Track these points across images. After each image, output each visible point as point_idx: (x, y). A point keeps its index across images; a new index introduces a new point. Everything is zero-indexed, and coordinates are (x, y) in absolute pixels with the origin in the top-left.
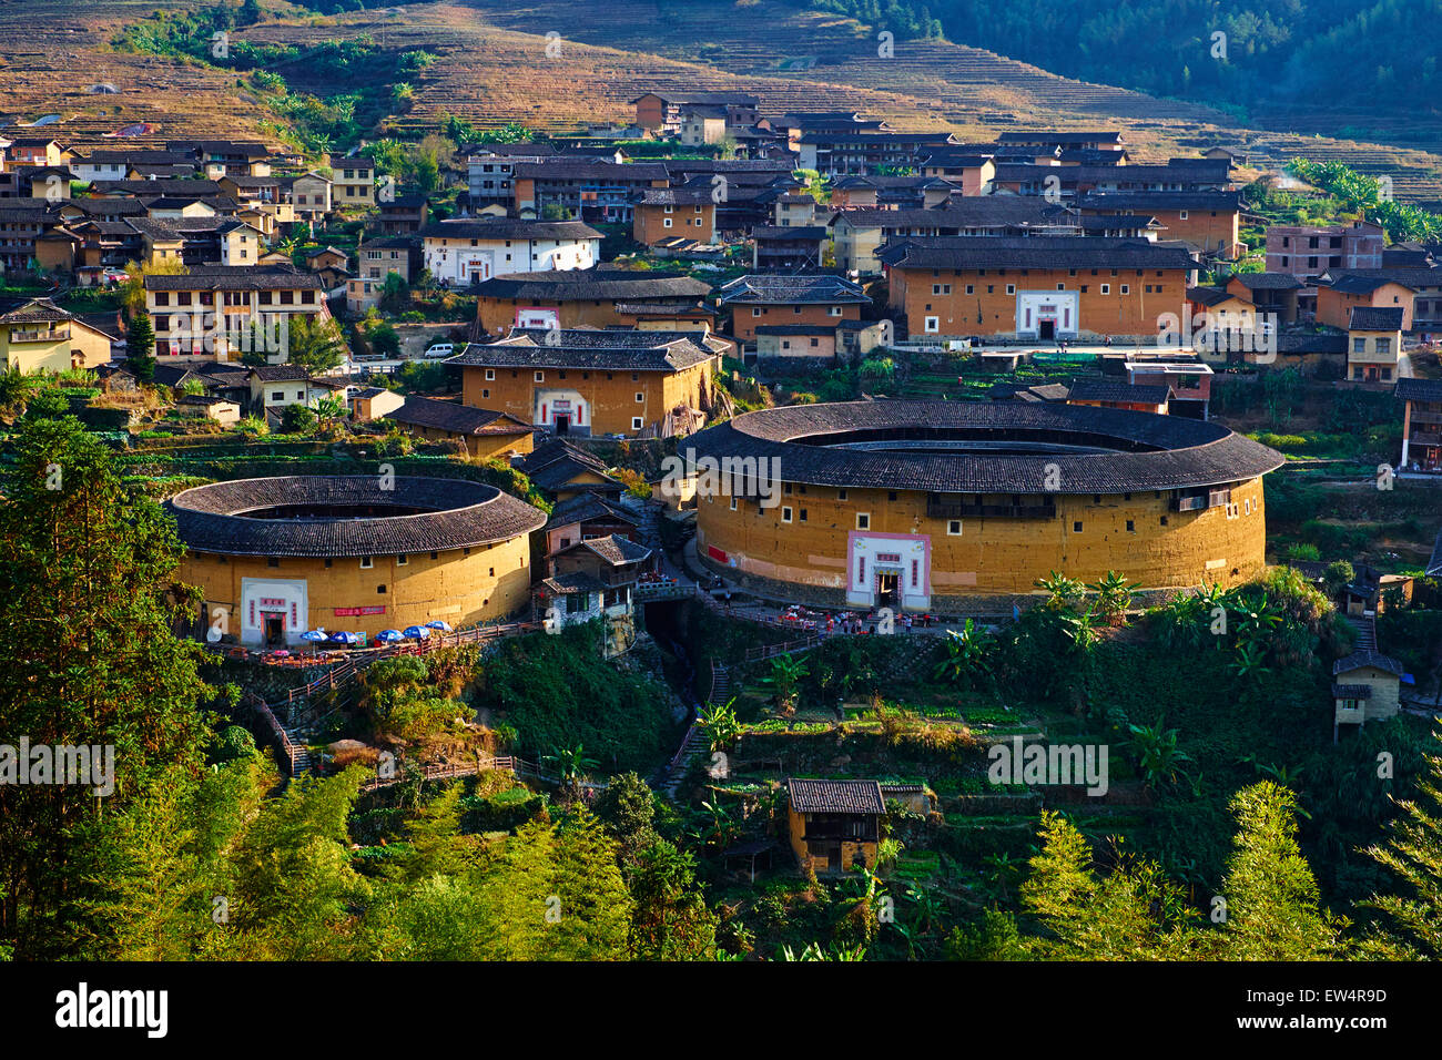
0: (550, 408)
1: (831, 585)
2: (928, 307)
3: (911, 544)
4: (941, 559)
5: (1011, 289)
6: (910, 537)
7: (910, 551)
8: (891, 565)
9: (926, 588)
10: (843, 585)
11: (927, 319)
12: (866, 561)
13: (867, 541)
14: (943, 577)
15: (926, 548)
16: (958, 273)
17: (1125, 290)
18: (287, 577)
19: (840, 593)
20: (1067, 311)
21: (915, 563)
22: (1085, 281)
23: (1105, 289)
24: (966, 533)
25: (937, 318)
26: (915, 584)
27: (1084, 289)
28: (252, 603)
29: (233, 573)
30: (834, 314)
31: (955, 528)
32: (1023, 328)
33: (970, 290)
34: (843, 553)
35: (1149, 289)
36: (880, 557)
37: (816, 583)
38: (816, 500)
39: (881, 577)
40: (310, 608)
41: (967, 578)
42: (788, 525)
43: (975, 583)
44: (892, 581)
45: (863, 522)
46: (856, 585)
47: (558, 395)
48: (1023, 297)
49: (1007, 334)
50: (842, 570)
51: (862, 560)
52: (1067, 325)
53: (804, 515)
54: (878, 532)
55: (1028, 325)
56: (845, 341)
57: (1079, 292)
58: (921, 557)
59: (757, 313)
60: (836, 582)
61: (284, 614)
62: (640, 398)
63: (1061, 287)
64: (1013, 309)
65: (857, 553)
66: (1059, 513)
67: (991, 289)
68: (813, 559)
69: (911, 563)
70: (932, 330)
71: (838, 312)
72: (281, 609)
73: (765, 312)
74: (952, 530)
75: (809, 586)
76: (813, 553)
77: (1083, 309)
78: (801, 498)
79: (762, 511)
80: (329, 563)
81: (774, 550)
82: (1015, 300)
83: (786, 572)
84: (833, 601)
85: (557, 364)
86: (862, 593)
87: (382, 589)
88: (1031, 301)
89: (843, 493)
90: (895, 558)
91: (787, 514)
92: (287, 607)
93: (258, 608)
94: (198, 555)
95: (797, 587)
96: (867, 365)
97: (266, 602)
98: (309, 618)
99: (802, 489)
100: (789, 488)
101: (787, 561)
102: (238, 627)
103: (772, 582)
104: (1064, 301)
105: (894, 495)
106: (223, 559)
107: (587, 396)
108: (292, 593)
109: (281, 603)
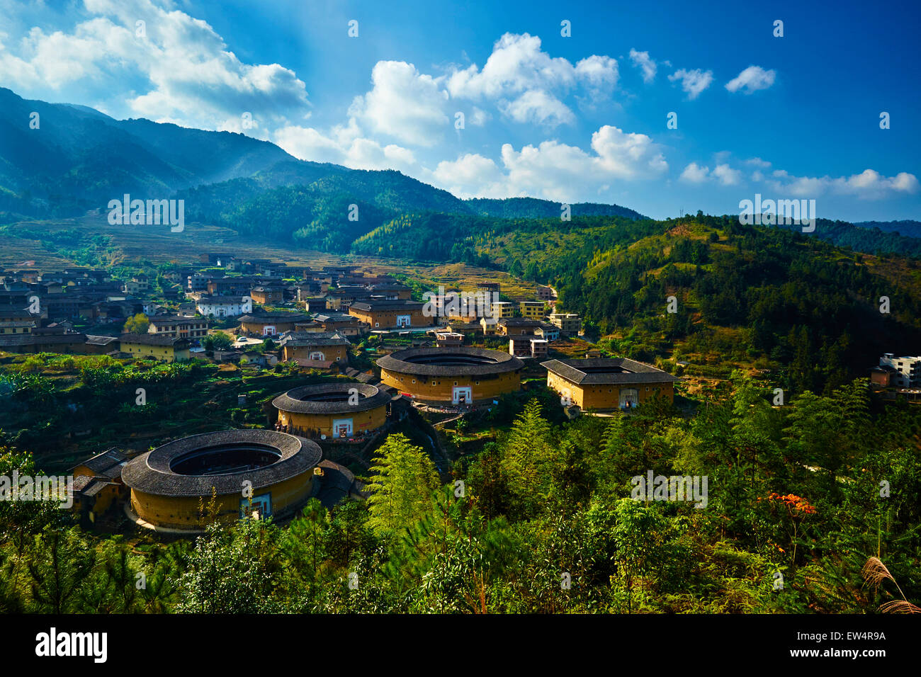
0: (313, 356)
1: (448, 400)
2: (376, 320)
3: (467, 388)
4: (474, 392)
5: (395, 315)
6: (467, 386)
7: (467, 390)
8: (463, 394)
9: (471, 398)
11: (376, 323)
12: (457, 393)
13: (457, 388)
14: (476, 395)
15: (471, 389)
16: (383, 311)
18: (346, 419)
19: (450, 402)
20: (408, 320)
23: (416, 314)
24: (480, 384)
25: (378, 323)
26: (469, 398)
29: (330, 419)
30: (348, 324)
33: (386, 316)
34: (451, 392)
36: (460, 392)
37: (443, 400)
38: (443, 379)
39: (460, 397)
40: (354, 426)
41: (481, 395)
42: (434, 386)
43: (483, 396)
44: (463, 398)
45: (456, 384)
46: (454, 400)
47: (315, 353)
48: (398, 317)
49: (394, 326)
50: (450, 396)
52: (408, 323)
53: (439, 383)
54: (459, 386)
55: (399, 324)
57: (410, 315)
58: (470, 391)
59: (329, 324)
60: (450, 399)
62: (339, 352)
63: (407, 314)
64: (396, 320)
65: (454, 392)
66: (500, 378)
67: (391, 315)
68: (442, 394)
69: (468, 393)
70: (376, 326)
71: (350, 323)
74: (477, 384)
77: (412, 319)
78: (438, 379)
79: (425, 383)
80: (358, 412)
81: (430, 393)
82: (396, 318)
83: (435, 398)
84: (448, 405)
85: (316, 344)
86: (456, 401)
87: (370, 418)
88: (400, 318)
89: (450, 377)
90: (464, 392)
91: (434, 383)
92: (347, 427)
93: (339, 427)
94: (316, 415)
95: (438, 402)
96: (371, 337)
97: (341, 426)
98: (354, 429)
99: (439, 377)
100: (434, 377)
101: (434, 395)
102: (332, 434)
103: (429, 401)
104: (407, 318)
105: (463, 376)
106: (326, 415)
107: (324, 353)
108: (349, 423)
109: (345, 425)
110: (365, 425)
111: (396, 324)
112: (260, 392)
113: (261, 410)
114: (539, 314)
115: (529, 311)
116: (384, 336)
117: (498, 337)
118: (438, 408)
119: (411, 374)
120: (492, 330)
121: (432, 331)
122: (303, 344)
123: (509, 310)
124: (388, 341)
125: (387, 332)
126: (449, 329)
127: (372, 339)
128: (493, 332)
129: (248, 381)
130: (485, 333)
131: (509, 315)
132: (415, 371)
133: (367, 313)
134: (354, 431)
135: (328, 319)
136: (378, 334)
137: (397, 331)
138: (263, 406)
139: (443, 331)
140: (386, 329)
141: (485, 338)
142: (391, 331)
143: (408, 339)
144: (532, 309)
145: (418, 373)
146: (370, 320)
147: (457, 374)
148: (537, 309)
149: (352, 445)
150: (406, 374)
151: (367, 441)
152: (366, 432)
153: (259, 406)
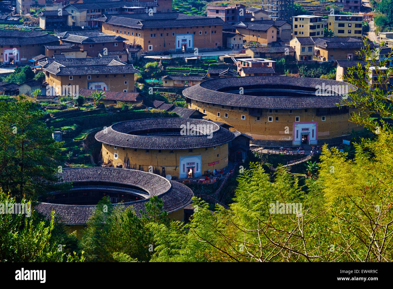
1: (288, 140)
2: (149, 42)
3: (312, 125)
4: (319, 129)
5: (173, 35)
6: (312, 123)
7: (312, 127)
8: (306, 132)
9: (316, 138)
10: (291, 139)
11: (149, 46)
12: (299, 131)
13: (299, 125)
14: (321, 134)
15: (316, 126)
16: (158, 29)
17: (206, 33)
18: (195, 155)
19: (291, 142)
20: (190, 41)
21: (313, 130)
22: (195, 30)
23: (200, 33)
24: (327, 120)
25: (152, 46)
26: (313, 137)
27: (194, 33)
28: (184, 165)
29: (176, 156)
30: (115, 45)
31: (323, 119)
32: (177, 48)
33: (161, 35)
34: (291, 129)
35: (212, 32)
36: (303, 129)
37: (282, 140)
38: (282, 114)
39: (303, 135)
40: (202, 164)
41: (327, 133)
42: (271, 122)
43: (329, 135)
44: (306, 136)
45: (297, 119)
46: (296, 139)
48: (177, 37)
49: (172, 50)
50: (291, 135)
51: (297, 131)
52: (190, 46)
53: (277, 119)
54: (302, 122)
55: (179, 46)
56: (132, 56)
57: (193, 34)
58: (315, 128)
59: (90, 47)
61: (194, 167)
62: (126, 83)
63: (188, 33)
64: (174, 41)
65: (296, 129)
67: (167, 34)
68: (281, 132)
69: (312, 131)
70: (150, 50)
71: (116, 45)
72: (193, 166)
73: (93, 46)
74: (323, 120)
75: (280, 141)
76: (281, 130)
77: (194, 40)
78: (276, 113)
79: (258, 119)
80: (206, 149)
81: (265, 131)
82: (175, 38)
83: (271, 138)
84: (288, 145)
85: (96, 72)
86: (297, 141)
87: (218, 155)
88: (179, 38)
89: (291, 111)
90: (308, 129)
91: (270, 119)
92: (195, 165)
93: (186, 166)
94: (160, 151)
95: (274, 142)
96: (147, 65)
97: (188, 164)
98: (202, 168)
99: (276, 111)
100: (271, 111)
101: (270, 134)
102: (178, 174)
103: (264, 141)
104: (189, 38)
105: (306, 110)
106: (172, 152)
107: (107, 84)
108: (197, 160)
109: (193, 163)
110: (213, 163)
111: (174, 47)
112: (73, 128)
113: (81, 149)
114: (356, 32)
115: (341, 28)
116: (165, 63)
117: (317, 64)
118: (277, 149)
119: (240, 108)
120: (309, 54)
121: (227, 56)
122: (80, 72)
123: (319, 27)
124: (171, 70)
125: (169, 58)
126: (249, 53)
127: (151, 67)
128: (310, 57)
129: (56, 114)
130: (298, 58)
131: (318, 34)
132: (245, 105)
133: (136, 31)
134: (202, 171)
135: (87, 40)
136: (158, 60)
137: (181, 56)
138: (83, 145)
139: (241, 55)
140: (165, 54)
141: (300, 65)
142: (175, 56)
143: (198, 67)
144: (346, 25)
145: (250, 106)
146: (140, 41)
147: (300, 107)
148: (353, 26)
149: (205, 185)
150: (232, 108)
151: (219, 181)
152: (214, 172)
153: (79, 144)
